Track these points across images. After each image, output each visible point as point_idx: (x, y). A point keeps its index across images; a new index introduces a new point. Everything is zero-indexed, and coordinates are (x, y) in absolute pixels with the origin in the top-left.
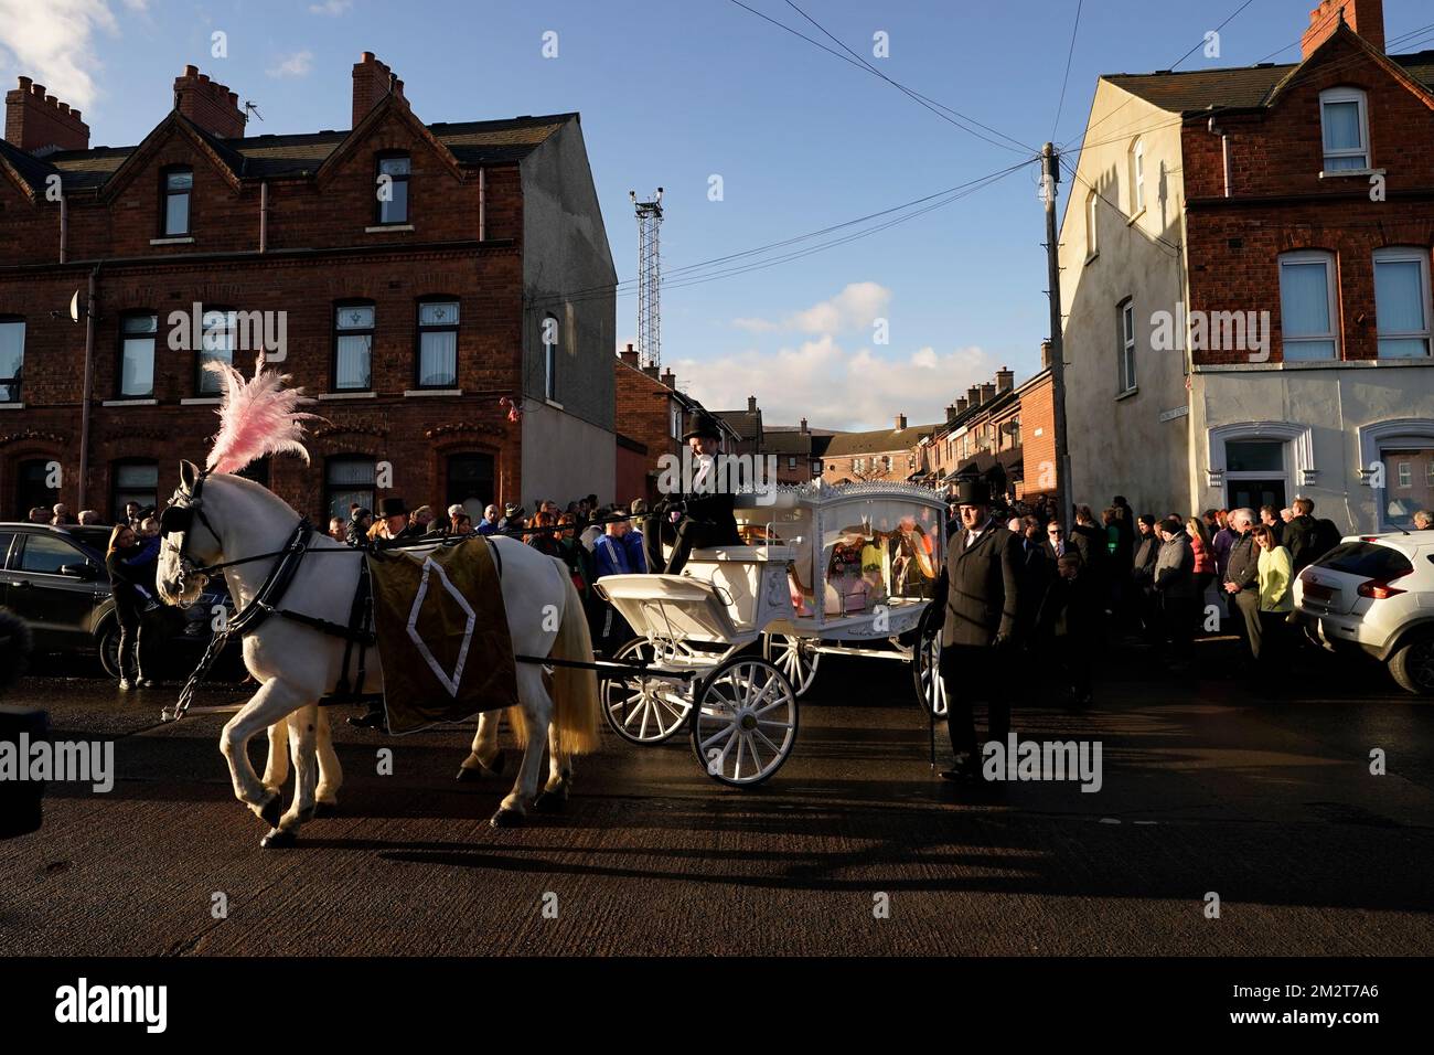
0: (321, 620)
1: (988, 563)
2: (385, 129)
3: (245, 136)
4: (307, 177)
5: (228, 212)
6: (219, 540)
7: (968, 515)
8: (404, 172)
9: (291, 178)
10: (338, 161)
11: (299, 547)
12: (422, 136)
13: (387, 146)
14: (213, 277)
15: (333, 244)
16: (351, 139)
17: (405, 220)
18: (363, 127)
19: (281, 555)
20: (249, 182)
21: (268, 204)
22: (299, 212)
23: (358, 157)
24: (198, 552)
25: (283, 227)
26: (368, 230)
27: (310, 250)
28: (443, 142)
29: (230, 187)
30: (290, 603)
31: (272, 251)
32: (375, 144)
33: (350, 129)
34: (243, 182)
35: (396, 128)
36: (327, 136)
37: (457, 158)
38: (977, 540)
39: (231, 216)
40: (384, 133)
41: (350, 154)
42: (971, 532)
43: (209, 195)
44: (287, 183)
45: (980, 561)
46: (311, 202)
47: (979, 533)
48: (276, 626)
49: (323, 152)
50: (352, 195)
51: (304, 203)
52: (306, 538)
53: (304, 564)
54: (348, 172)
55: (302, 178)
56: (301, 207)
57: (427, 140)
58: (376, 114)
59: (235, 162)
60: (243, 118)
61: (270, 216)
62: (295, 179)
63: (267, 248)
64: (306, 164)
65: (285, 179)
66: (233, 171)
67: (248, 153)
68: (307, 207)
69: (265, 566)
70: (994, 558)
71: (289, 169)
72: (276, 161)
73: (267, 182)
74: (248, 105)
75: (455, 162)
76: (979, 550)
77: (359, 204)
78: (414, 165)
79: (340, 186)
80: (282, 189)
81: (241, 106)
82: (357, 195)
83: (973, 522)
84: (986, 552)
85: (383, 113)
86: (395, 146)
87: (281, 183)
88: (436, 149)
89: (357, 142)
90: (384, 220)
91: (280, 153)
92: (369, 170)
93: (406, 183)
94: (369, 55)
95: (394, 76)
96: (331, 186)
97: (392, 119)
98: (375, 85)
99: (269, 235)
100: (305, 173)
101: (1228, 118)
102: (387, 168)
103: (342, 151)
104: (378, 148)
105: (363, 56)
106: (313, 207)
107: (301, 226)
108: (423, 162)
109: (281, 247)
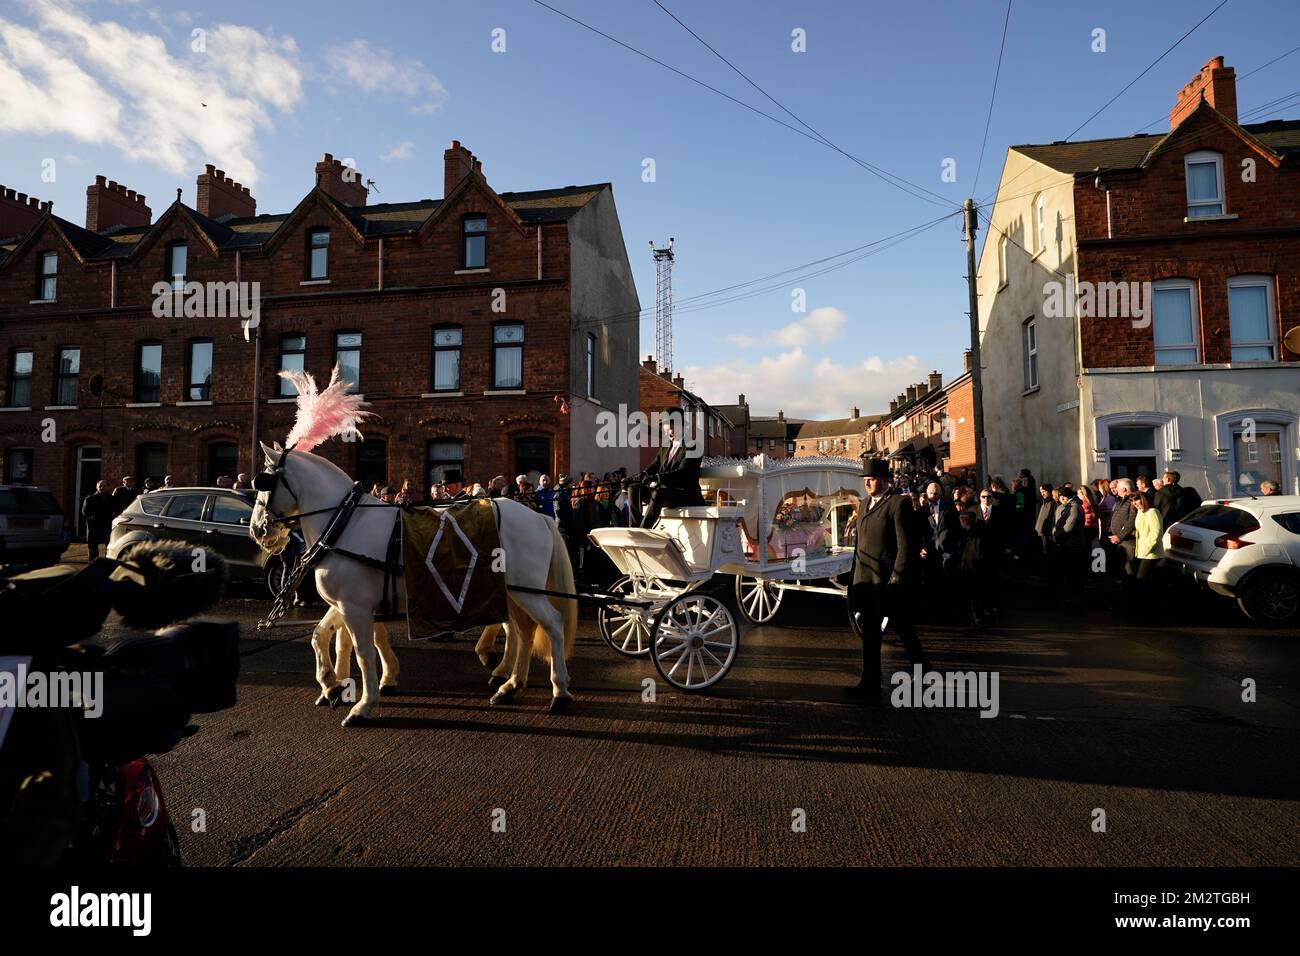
0: (363, 556)
1: (884, 521)
2: (468, 197)
3: (367, 205)
4: (412, 234)
5: (355, 261)
6: (296, 499)
7: (869, 485)
8: (483, 229)
9: (400, 235)
10: (434, 222)
11: (350, 503)
12: (496, 202)
13: (470, 210)
14: (345, 308)
15: (431, 283)
16: (444, 206)
17: (483, 264)
18: (452, 196)
19: (338, 509)
20: (370, 238)
21: (384, 255)
22: (407, 260)
23: (448, 219)
24: (280, 507)
25: (395, 271)
26: (456, 272)
27: (414, 288)
28: (512, 206)
29: (357, 242)
30: (343, 544)
31: (387, 289)
32: (461, 208)
33: (443, 198)
34: (366, 238)
35: (476, 197)
36: (426, 204)
37: (522, 218)
38: (877, 504)
39: (357, 264)
40: (468, 200)
41: (443, 217)
42: (873, 498)
43: (342, 248)
44: (397, 239)
45: (878, 520)
46: (415, 253)
47: (878, 499)
48: (333, 560)
49: (423, 215)
50: (444, 247)
51: (410, 253)
54: (441, 230)
55: (408, 235)
56: (408, 257)
57: (499, 205)
58: (461, 186)
59: (360, 224)
60: (366, 191)
61: (385, 265)
62: (404, 235)
63: (384, 286)
64: (411, 224)
65: (396, 236)
66: (359, 230)
67: (369, 217)
68: (412, 256)
69: (324, 518)
70: (889, 519)
71: (398, 229)
72: (389, 222)
73: (383, 239)
74: (369, 182)
75: (520, 222)
76: (878, 512)
77: (450, 254)
78: (490, 224)
79: (436, 241)
80: (396, 243)
81: (364, 183)
82: (449, 246)
83: (872, 490)
85: (467, 186)
86: (476, 210)
87: (392, 239)
88: (506, 213)
89: (449, 207)
90: (468, 265)
91: (391, 217)
92: (457, 228)
93: (483, 238)
94: (456, 144)
95: (475, 158)
96: (429, 241)
97: (473, 190)
98: (461, 165)
99: (385, 277)
100: (410, 231)
101: (1111, 177)
102: (470, 227)
103: (436, 215)
104: (464, 212)
105: (452, 144)
106: (416, 256)
107: (408, 270)
108: (496, 222)
109: (393, 286)
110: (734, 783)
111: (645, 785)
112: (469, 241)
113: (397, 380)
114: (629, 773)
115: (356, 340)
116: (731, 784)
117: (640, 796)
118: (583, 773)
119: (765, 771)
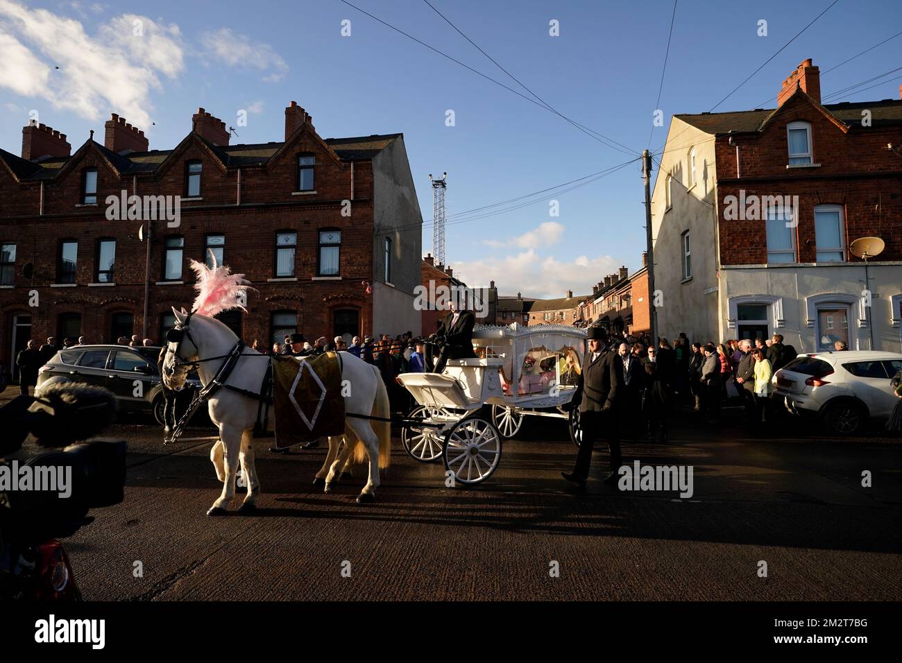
0: (246, 390)
1: (603, 369)
2: (302, 141)
3: (230, 145)
4: (261, 166)
5: (221, 184)
6: (197, 348)
7: (592, 345)
8: (312, 164)
9: (253, 167)
10: (277, 158)
11: (236, 353)
12: (322, 145)
13: (303, 150)
14: (213, 218)
15: (275, 201)
16: (284, 147)
17: (312, 188)
18: (290, 140)
19: (227, 357)
20: (231, 169)
21: (241, 180)
22: (257, 184)
23: (288, 156)
24: (185, 354)
25: (249, 192)
26: (293, 194)
27: (263, 204)
28: (333, 148)
29: (221, 171)
30: (231, 382)
31: (243, 205)
32: (297, 149)
33: (284, 141)
34: (228, 169)
35: (308, 141)
36: (271, 145)
37: (340, 156)
38: (597, 358)
39: (222, 186)
40: (302, 143)
41: (284, 154)
42: (595, 354)
43: (211, 175)
44: (251, 169)
45: (599, 368)
46: (263, 179)
47: (598, 354)
48: (222, 393)
49: (270, 153)
50: (285, 175)
51: (260, 180)
52: (241, 349)
53: (239, 363)
54: (282, 163)
55: (258, 166)
56: (259, 182)
57: (324, 147)
58: (297, 133)
59: (224, 159)
60: (228, 136)
61: (242, 188)
62: (255, 167)
63: (241, 203)
64: (261, 159)
65: (251, 167)
66: (224, 163)
67: (231, 154)
68: (261, 182)
69: (217, 363)
70: (606, 368)
71: (252, 162)
72: (245, 158)
73: (241, 169)
74: (231, 129)
75: (338, 159)
76: (598, 363)
77: (289, 180)
78: (317, 160)
79: (279, 171)
80: (250, 172)
81: (227, 129)
82: (288, 175)
83: (595, 348)
84: (602, 363)
85: (301, 133)
86: (307, 150)
87: (248, 169)
88: (328, 152)
89: (288, 147)
90: (302, 188)
91: (247, 154)
92: (294, 163)
93: (313, 170)
94: (294, 103)
95: (307, 114)
96: (274, 171)
97: (306, 136)
98: (297, 118)
99: (242, 196)
100: (260, 164)
101: (740, 137)
102: (303, 162)
103: (279, 153)
104: (299, 152)
105: (291, 103)
106: (265, 182)
107: (258, 192)
108: (322, 158)
109: (248, 202)
111: (423, 553)
112: (302, 172)
113: (250, 269)
114: (411, 545)
115: (221, 240)
116: (483, 551)
117: (419, 560)
118: (379, 545)
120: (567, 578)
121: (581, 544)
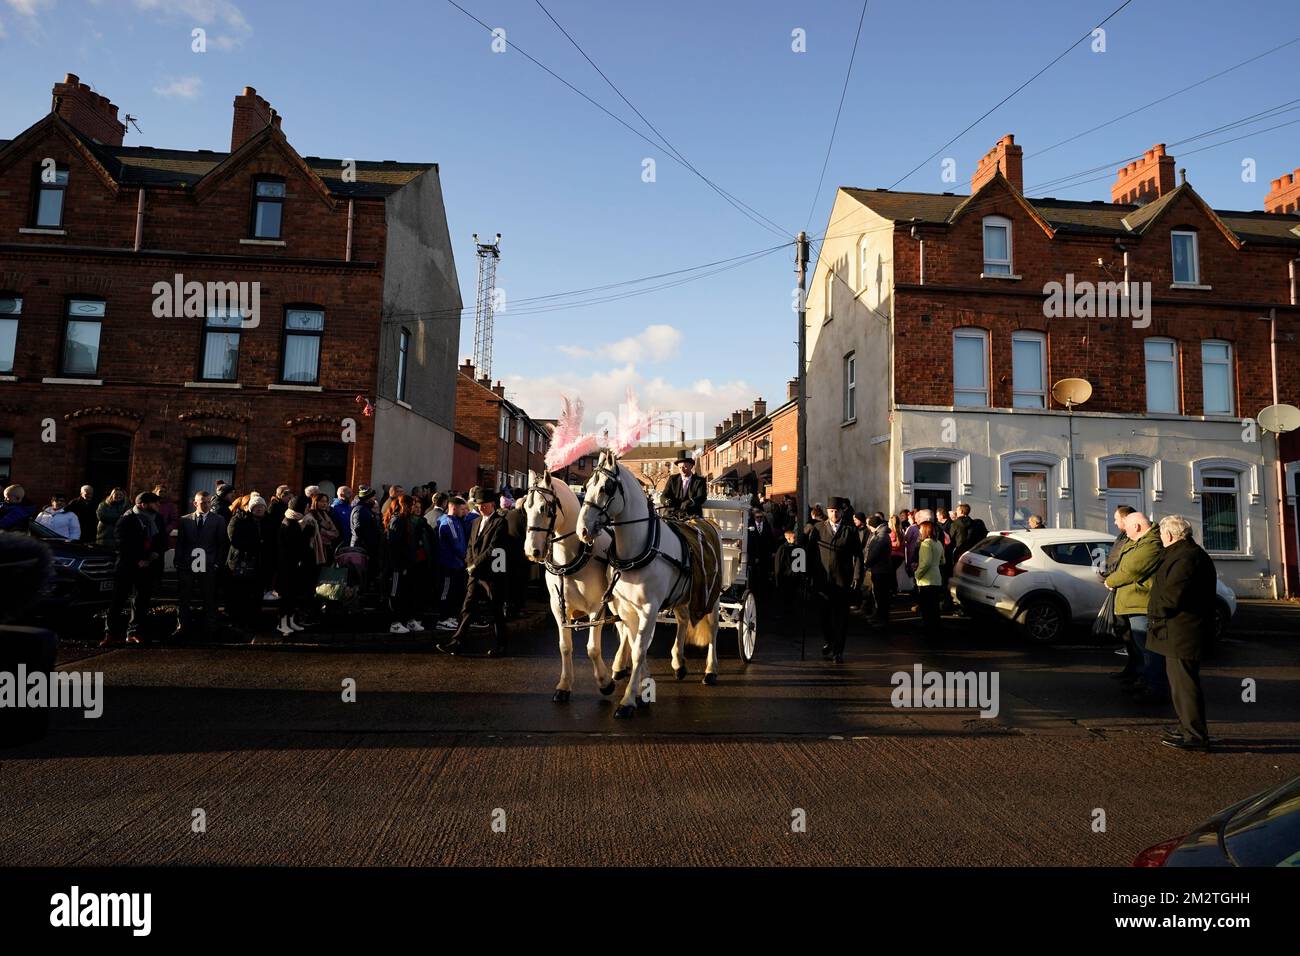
2: (263, 155)
3: (123, 145)
4: (185, 189)
5: (103, 211)
8: (279, 195)
9: (169, 188)
10: (216, 179)
12: (299, 166)
13: (265, 171)
14: (85, 268)
15: (208, 250)
16: (231, 161)
17: (278, 236)
18: (243, 151)
20: (125, 186)
21: (145, 209)
22: (175, 219)
23: (236, 176)
25: (159, 231)
26: (242, 241)
27: (184, 253)
28: (317, 174)
29: (108, 189)
31: (146, 251)
32: (253, 167)
33: (228, 150)
34: (121, 186)
35: (274, 156)
36: (205, 155)
37: (329, 188)
39: (106, 216)
40: (263, 159)
41: (229, 174)
43: (85, 193)
44: (166, 191)
46: (188, 211)
49: (203, 169)
50: (229, 209)
51: (180, 211)
54: (225, 188)
55: (180, 188)
56: (178, 215)
57: (302, 170)
58: (256, 141)
59: (114, 168)
60: (122, 129)
61: (146, 220)
62: (174, 189)
63: (143, 245)
64: (185, 177)
65: (162, 188)
66: (112, 174)
67: (125, 160)
68: (184, 215)
71: (169, 180)
72: (153, 171)
73: (146, 188)
74: (128, 118)
75: (327, 192)
77: (236, 218)
78: (289, 189)
79: (217, 200)
80: (160, 197)
81: (121, 118)
82: (234, 210)
85: (262, 142)
86: (273, 171)
87: (158, 191)
88: (310, 179)
89: (237, 163)
90: (258, 233)
91: (158, 164)
92: (246, 189)
93: (280, 205)
94: (251, 91)
95: (274, 112)
96: (209, 199)
97: (271, 148)
98: (253, 114)
99: (144, 236)
100: (183, 185)
101: (927, 229)
102: (263, 190)
103: (221, 170)
104: (257, 172)
105: (245, 90)
106: (190, 215)
107: (176, 231)
108: (298, 189)
109: (155, 248)
110: (561, 824)
111: (461, 835)
112: (261, 207)
113: (153, 363)
114: (442, 823)
115: (99, 309)
116: (558, 826)
117: (456, 848)
118: (387, 828)
119: (594, 810)
120: (688, 859)
121: (706, 808)
